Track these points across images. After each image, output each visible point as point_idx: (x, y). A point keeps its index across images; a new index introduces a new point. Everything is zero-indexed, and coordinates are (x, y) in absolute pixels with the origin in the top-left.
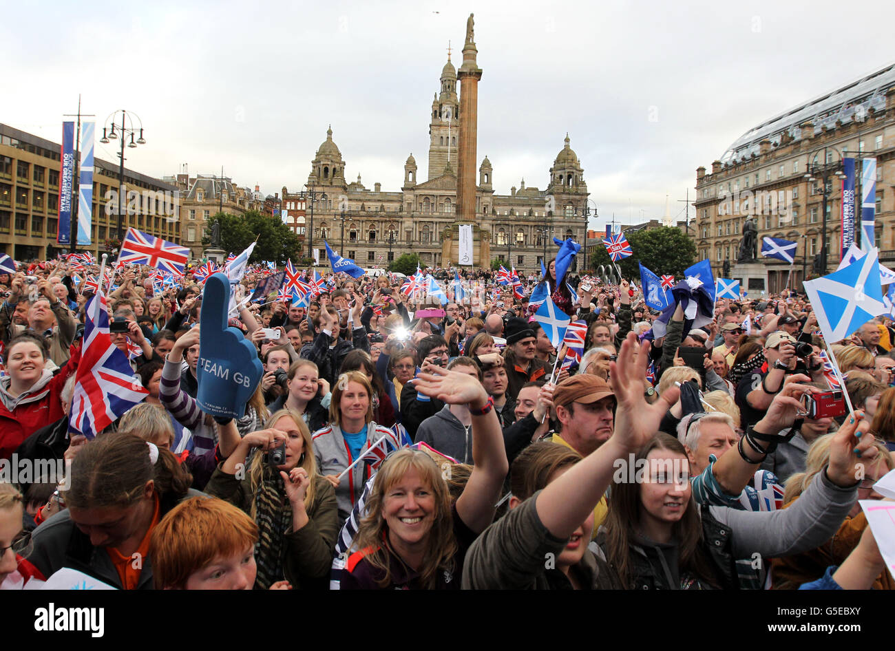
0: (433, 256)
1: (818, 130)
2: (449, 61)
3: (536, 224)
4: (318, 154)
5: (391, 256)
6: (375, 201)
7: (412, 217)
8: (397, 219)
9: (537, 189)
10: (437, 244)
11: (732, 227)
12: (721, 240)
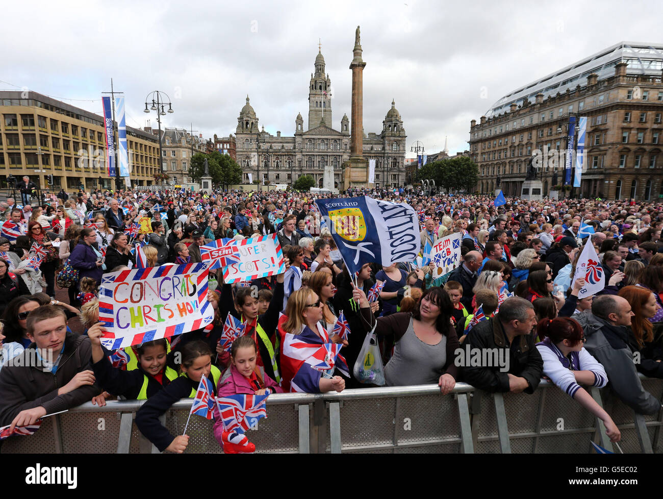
0: (315, 175)
1: (545, 98)
2: (320, 52)
3: (376, 155)
4: (241, 114)
5: (289, 177)
6: (278, 143)
7: (302, 152)
8: (292, 154)
9: (375, 134)
10: (317, 168)
11: (491, 156)
12: (484, 163)
